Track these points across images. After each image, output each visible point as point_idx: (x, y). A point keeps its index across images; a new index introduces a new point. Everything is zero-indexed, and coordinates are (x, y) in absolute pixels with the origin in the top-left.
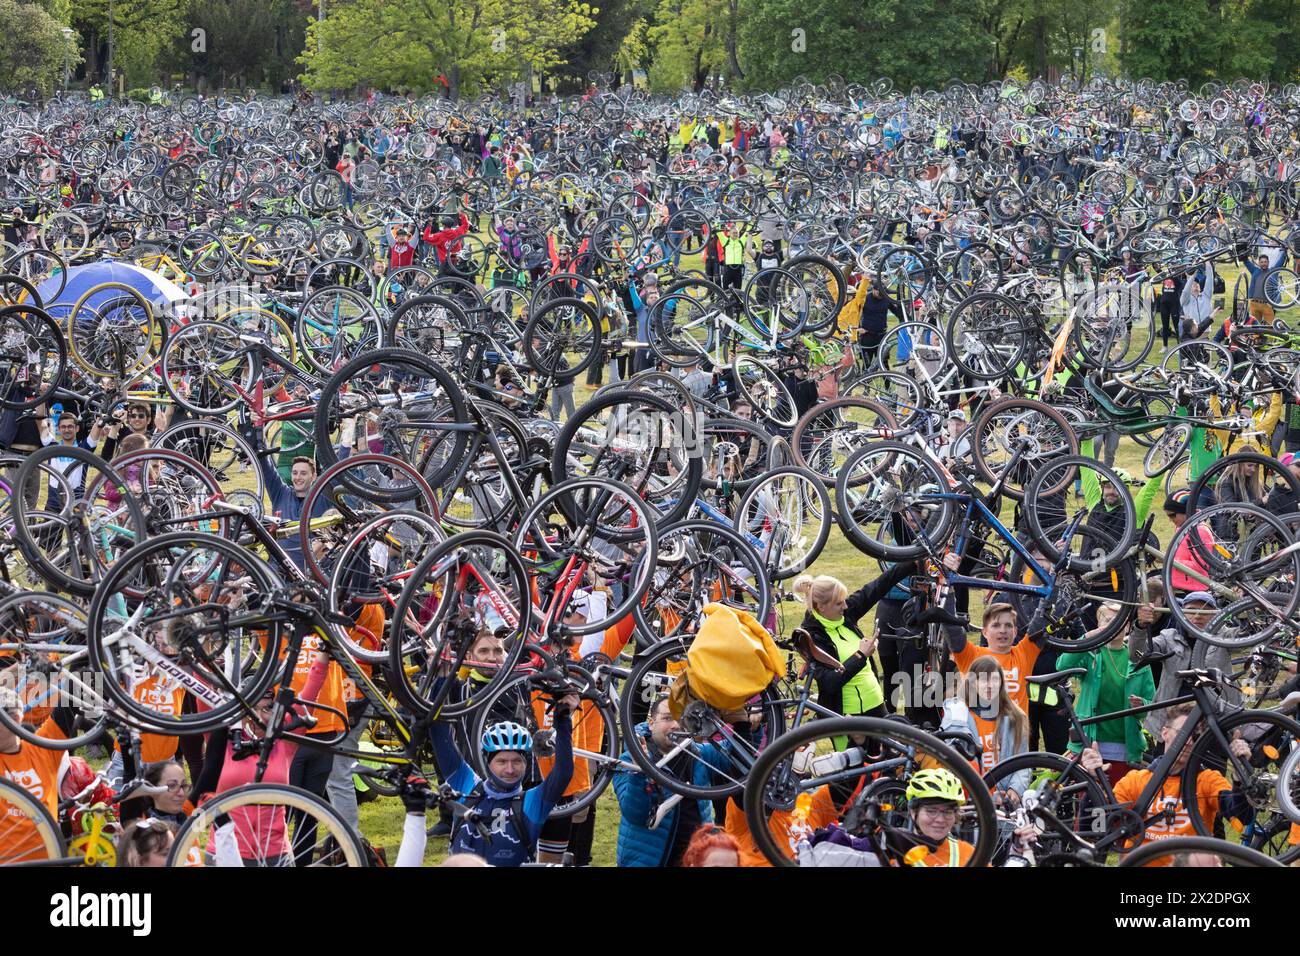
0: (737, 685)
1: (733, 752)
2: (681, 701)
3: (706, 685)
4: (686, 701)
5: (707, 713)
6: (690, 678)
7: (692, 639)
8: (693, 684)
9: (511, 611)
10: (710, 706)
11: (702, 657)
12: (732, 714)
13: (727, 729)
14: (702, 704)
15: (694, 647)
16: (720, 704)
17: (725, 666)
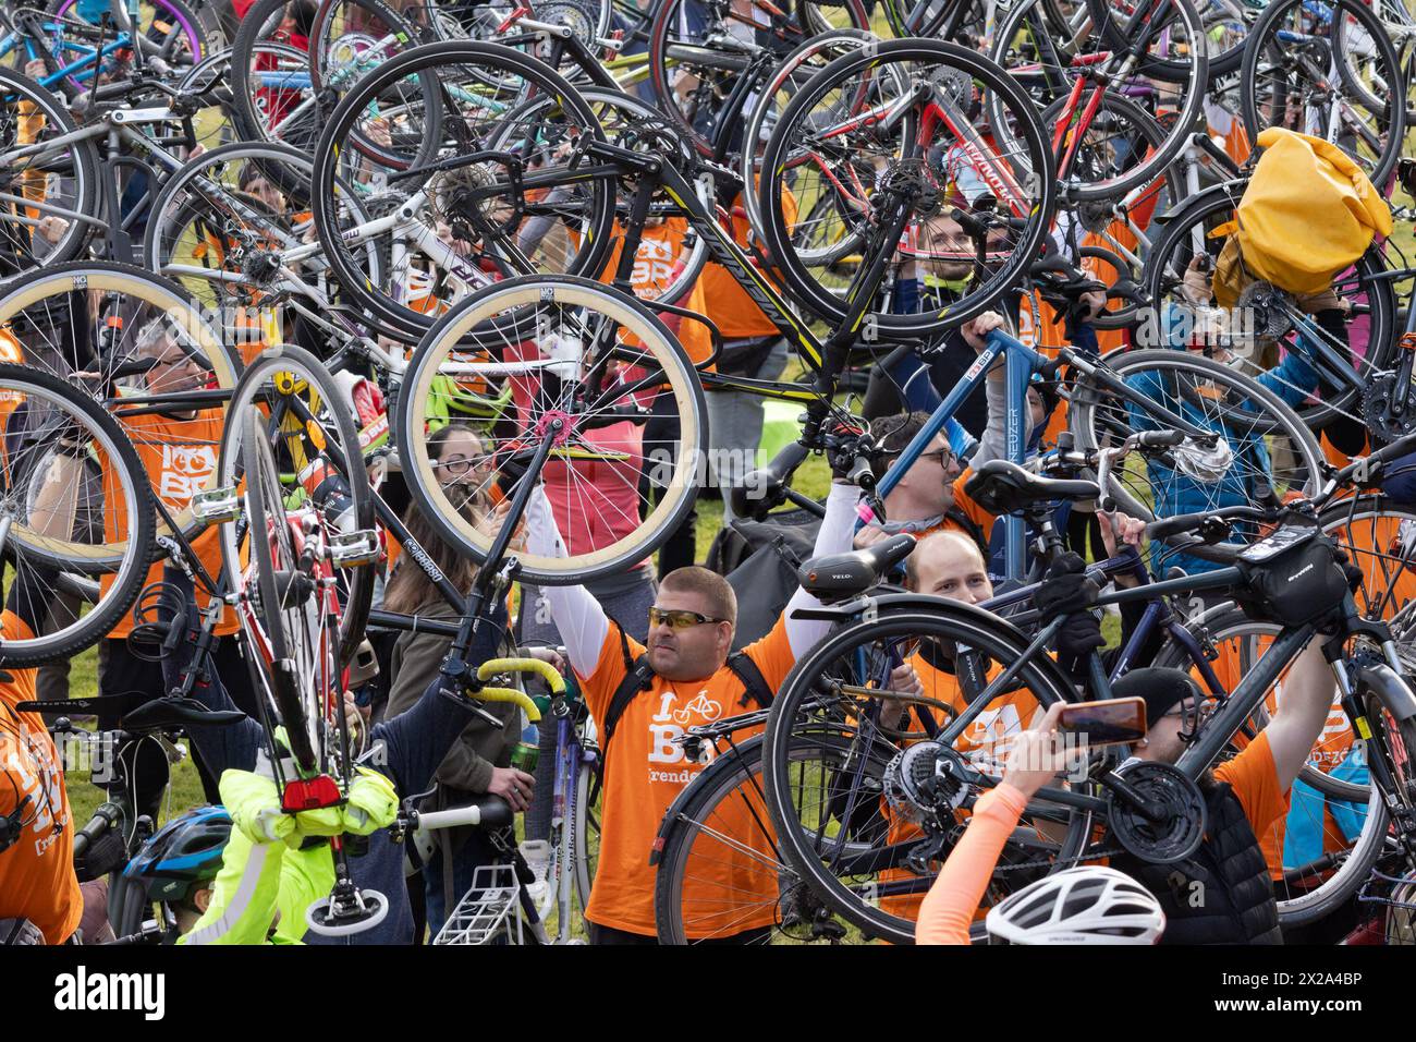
0: (1317, 254)
1: (1320, 358)
2: (1233, 283)
3: (1269, 257)
4: (1241, 283)
5: (1274, 300)
6: (1244, 247)
7: (1244, 186)
8: (1249, 256)
9: (996, 170)
10: (1278, 289)
11: (1260, 213)
12: (1315, 297)
13: (1308, 324)
14: (1266, 286)
15: (1247, 200)
16: (1293, 286)
17: (1297, 225)
